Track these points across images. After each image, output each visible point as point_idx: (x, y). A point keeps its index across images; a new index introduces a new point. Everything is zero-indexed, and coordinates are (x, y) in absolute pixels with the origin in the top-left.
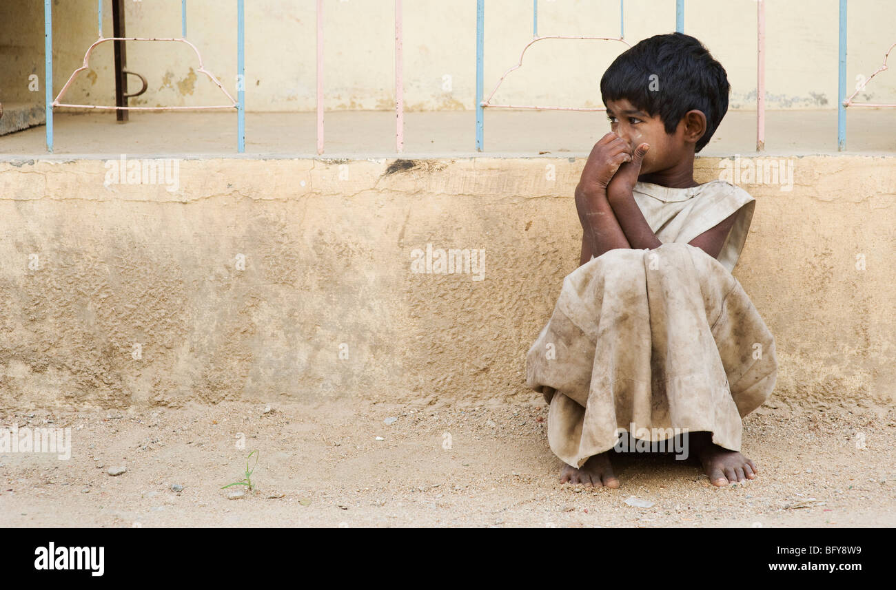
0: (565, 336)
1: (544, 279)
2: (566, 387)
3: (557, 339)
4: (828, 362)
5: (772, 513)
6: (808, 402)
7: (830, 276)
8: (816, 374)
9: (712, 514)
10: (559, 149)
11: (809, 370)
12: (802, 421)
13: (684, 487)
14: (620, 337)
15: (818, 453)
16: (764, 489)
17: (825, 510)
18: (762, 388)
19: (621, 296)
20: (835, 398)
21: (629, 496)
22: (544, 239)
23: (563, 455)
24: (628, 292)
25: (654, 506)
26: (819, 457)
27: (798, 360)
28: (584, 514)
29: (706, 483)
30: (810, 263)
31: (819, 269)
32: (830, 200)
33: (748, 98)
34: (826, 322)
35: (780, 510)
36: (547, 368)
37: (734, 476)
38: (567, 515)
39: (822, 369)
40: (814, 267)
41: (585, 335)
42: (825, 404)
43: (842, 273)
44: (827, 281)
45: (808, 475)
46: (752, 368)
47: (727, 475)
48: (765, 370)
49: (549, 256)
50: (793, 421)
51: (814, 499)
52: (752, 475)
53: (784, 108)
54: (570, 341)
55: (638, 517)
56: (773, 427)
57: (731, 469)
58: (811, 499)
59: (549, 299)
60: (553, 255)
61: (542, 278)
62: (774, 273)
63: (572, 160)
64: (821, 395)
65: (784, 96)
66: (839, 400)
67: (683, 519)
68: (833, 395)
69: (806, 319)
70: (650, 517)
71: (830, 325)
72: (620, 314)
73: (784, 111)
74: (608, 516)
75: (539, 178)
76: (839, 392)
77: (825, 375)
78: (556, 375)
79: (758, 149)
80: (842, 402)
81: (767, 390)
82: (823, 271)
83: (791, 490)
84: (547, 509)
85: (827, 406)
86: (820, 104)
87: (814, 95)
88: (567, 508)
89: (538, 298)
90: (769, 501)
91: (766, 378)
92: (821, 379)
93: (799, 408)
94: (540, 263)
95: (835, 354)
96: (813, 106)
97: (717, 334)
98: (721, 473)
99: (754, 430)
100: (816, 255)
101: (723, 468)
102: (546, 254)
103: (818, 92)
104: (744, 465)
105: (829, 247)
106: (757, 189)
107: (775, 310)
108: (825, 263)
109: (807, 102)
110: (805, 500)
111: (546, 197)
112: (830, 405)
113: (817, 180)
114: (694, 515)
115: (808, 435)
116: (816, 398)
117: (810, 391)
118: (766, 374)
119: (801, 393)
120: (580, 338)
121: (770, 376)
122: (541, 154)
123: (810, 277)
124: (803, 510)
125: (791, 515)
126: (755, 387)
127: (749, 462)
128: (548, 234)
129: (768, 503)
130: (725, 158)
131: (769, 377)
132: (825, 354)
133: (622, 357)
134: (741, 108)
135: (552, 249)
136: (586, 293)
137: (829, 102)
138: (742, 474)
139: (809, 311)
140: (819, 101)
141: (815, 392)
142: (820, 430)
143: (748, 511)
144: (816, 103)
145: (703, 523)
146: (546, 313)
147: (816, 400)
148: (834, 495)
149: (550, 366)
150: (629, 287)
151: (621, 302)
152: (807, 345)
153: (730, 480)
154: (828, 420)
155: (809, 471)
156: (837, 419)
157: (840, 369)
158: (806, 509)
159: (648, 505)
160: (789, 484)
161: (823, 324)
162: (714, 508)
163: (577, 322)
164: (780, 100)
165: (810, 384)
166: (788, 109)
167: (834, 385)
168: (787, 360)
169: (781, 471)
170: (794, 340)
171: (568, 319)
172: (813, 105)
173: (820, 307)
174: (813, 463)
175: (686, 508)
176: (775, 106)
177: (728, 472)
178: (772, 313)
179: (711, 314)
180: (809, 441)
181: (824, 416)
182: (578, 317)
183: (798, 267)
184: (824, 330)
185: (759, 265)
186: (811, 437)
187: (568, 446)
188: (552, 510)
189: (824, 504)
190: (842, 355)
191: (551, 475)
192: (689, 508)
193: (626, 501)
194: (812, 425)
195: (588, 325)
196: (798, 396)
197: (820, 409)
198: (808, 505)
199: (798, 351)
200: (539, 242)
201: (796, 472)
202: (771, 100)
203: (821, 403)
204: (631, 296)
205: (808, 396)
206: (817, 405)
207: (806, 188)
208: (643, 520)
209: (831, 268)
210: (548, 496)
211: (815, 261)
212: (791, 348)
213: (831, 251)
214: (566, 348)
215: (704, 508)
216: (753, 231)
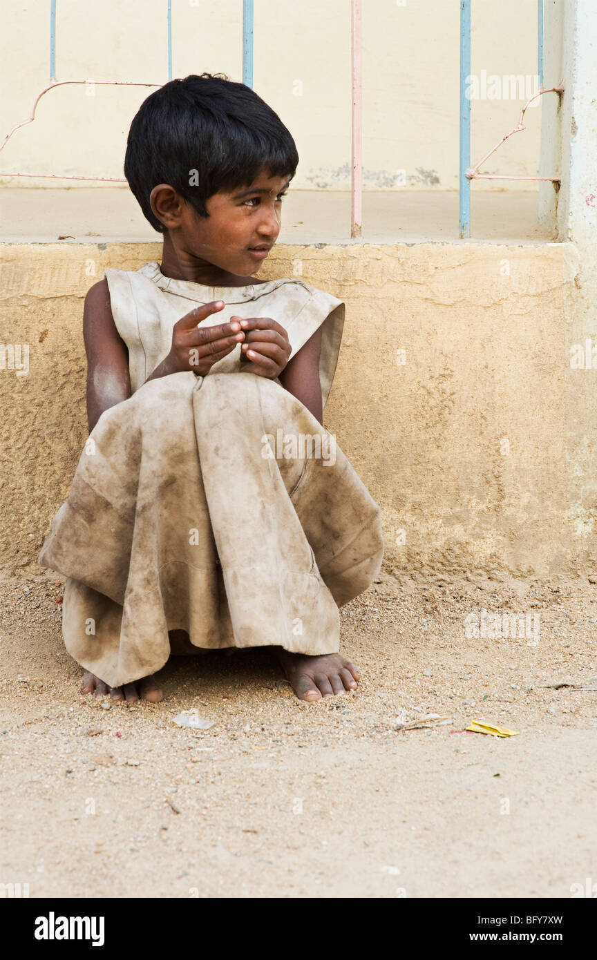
0: (84, 509)
1: (66, 409)
2: (88, 579)
3: (74, 514)
4: (449, 520)
5: (379, 736)
6: (422, 574)
7: (451, 405)
8: (433, 537)
9: (295, 737)
10: (87, 232)
11: (423, 531)
12: (415, 601)
13: (256, 699)
14: (166, 508)
15: (438, 647)
16: (367, 700)
17: (452, 732)
18: (363, 573)
19: (165, 453)
20: (458, 568)
21: (180, 711)
22: (65, 354)
23: (83, 658)
24: (173, 448)
25: (215, 726)
26: (441, 652)
27: (409, 518)
28: (116, 739)
29: (287, 692)
30: (424, 387)
31: (436, 395)
32: (450, 303)
33: (338, 175)
34: (445, 466)
35: (390, 732)
36: (60, 551)
37: (328, 687)
38: (92, 741)
39: (442, 529)
40: (429, 393)
41: (112, 508)
42: (446, 577)
43: (466, 402)
44: (447, 412)
45: (425, 679)
46: (349, 548)
47: (318, 684)
48: (368, 550)
49: (71, 377)
50: (404, 601)
51: (436, 716)
52: (354, 684)
53: (384, 188)
54: (92, 516)
55: (192, 745)
56: (376, 609)
57: (324, 677)
58: (433, 716)
59: (72, 436)
60: (77, 376)
61: (63, 407)
62: (376, 399)
63: (102, 247)
64: (439, 565)
65: (384, 172)
66: (464, 572)
67: (253, 747)
68: (455, 565)
69: (419, 463)
70: (209, 745)
71: (452, 470)
72: (165, 478)
73: (383, 191)
74: (149, 743)
75: (57, 271)
76: (463, 560)
77: (445, 539)
78: (73, 563)
79: (353, 235)
80: (469, 574)
81: (369, 576)
82: (441, 399)
83: (403, 700)
84: (64, 732)
85: (447, 579)
86: (429, 183)
87: (422, 172)
88: (92, 732)
89: (58, 434)
90: (373, 719)
91: (368, 560)
92: (439, 544)
93: (411, 583)
94: (59, 386)
95: (458, 509)
96: (421, 186)
97: (298, 500)
98: (310, 682)
99: (351, 613)
100: (431, 377)
101: (312, 676)
102: (68, 375)
103: (427, 168)
104: (341, 670)
105: (449, 366)
106: (353, 288)
107: (378, 451)
108: (444, 387)
109: (413, 181)
110: (424, 717)
111: (67, 297)
112: (452, 578)
113: (432, 276)
114: (270, 740)
115: (424, 620)
116: (433, 568)
117: (425, 559)
118: (368, 556)
119: (413, 563)
120: (106, 511)
121: (373, 557)
122: (61, 238)
123: (423, 407)
124: (422, 731)
125: (404, 738)
126: (354, 570)
127: (347, 666)
128: (70, 347)
129: (372, 722)
130: (309, 246)
131: (372, 559)
132: (444, 510)
133: (168, 534)
134: (328, 188)
135: (76, 368)
136: (112, 449)
137: (441, 181)
138: (339, 685)
139: (424, 451)
140: (429, 179)
141: (431, 561)
142: (439, 614)
143: (346, 733)
144: (425, 182)
145: (282, 753)
146: (69, 454)
147: (433, 572)
148: (463, 708)
149: (64, 550)
150: (175, 440)
151: (165, 461)
152: (420, 497)
153: (323, 694)
154: (451, 600)
155: (428, 673)
156: (461, 597)
157: (465, 530)
158: (426, 730)
159: (205, 724)
160: (400, 692)
161: (442, 469)
162: (297, 728)
163: (101, 491)
164: (378, 178)
165: (426, 551)
166: (390, 189)
167: (458, 551)
168: (394, 518)
169: (389, 672)
170: (402, 491)
171: (88, 486)
172: (421, 184)
173: (438, 447)
174: (433, 661)
175: (258, 730)
176: (372, 185)
177: (321, 681)
178: (373, 454)
179: (289, 475)
180: (426, 628)
181: (444, 593)
182: (101, 483)
183: (409, 393)
184: (443, 477)
185: (355, 390)
186: (428, 623)
187: (90, 647)
188: (71, 733)
189: (450, 722)
190: (468, 511)
191: (72, 681)
192: (263, 729)
193: (175, 720)
194: (429, 606)
195: (116, 494)
196: (410, 566)
197: (439, 583)
198: (428, 724)
199: (408, 506)
200: (57, 358)
201: (410, 675)
202: (367, 178)
203: (440, 576)
204: (177, 452)
205: (423, 566)
206: (434, 578)
207: (418, 286)
208: (198, 749)
209: (452, 394)
210: (66, 713)
211: (431, 385)
212: (399, 502)
213: (452, 371)
214: (87, 526)
215: (283, 730)
216: (348, 344)
